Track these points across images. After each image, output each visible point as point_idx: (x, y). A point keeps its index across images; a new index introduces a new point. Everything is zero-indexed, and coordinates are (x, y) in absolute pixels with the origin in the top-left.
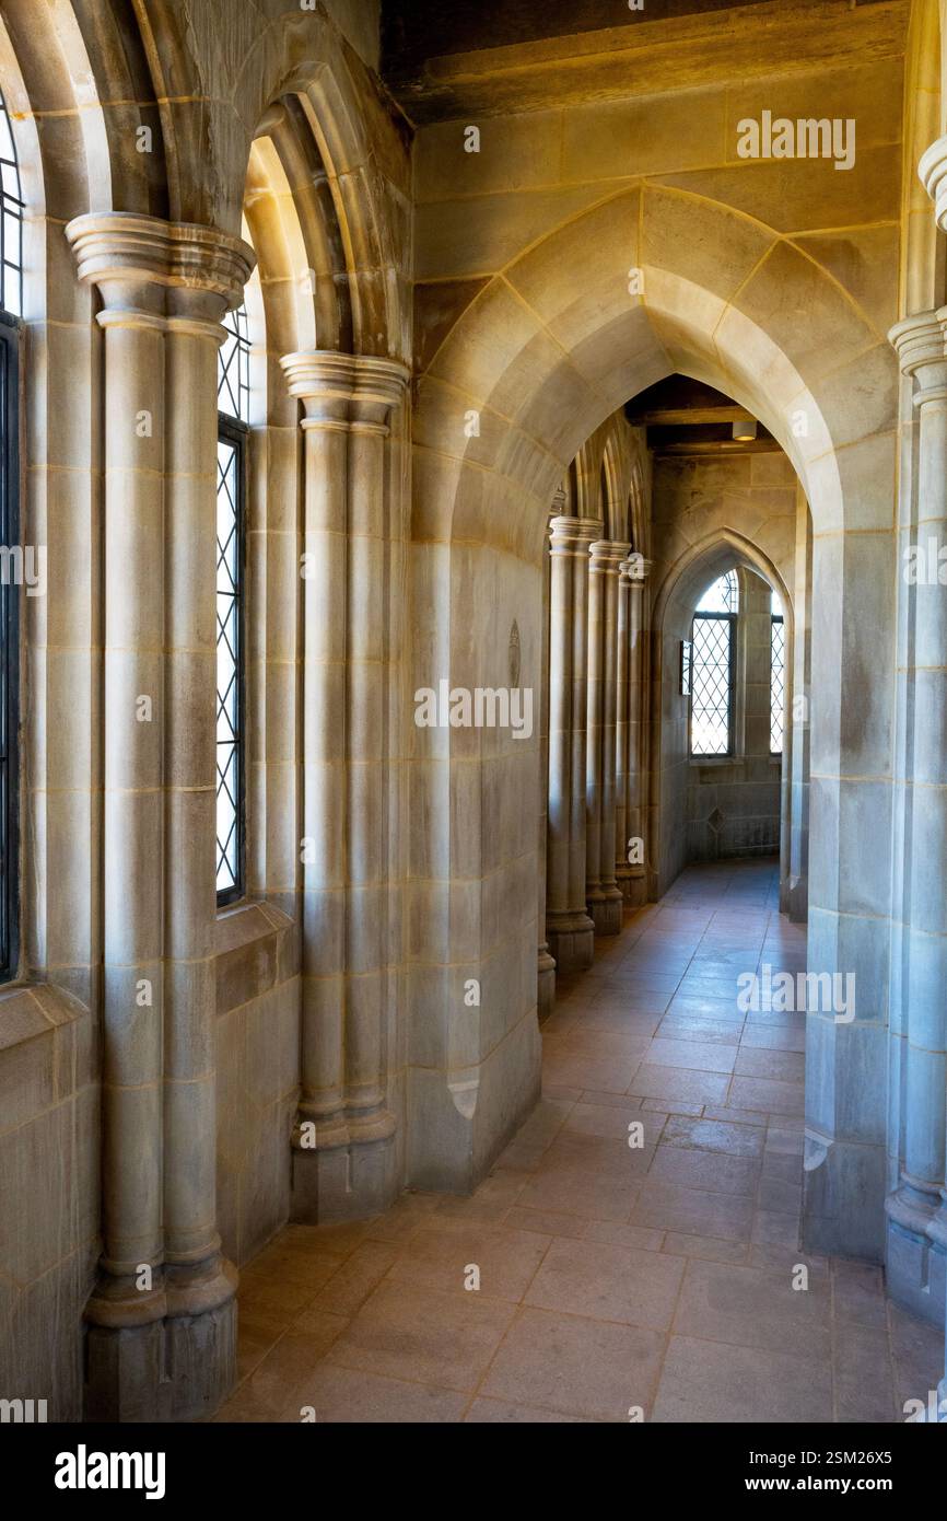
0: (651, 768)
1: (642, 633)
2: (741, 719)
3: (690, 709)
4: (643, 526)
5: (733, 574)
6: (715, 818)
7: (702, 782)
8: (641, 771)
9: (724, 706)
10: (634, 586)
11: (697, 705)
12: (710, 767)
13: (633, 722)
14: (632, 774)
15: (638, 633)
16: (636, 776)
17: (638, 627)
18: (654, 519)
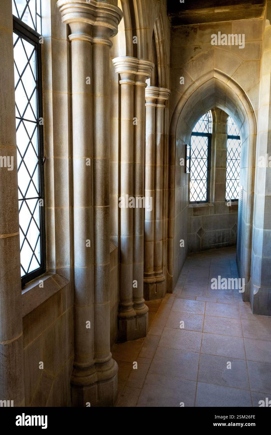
0: (169, 217)
1: (163, 136)
2: (213, 184)
3: (189, 180)
4: (165, 67)
5: (210, 114)
6: (200, 232)
7: (194, 215)
8: (163, 219)
9: (205, 178)
10: (159, 106)
11: (192, 178)
12: (198, 208)
13: (158, 190)
14: (157, 221)
15: (161, 135)
16: (160, 223)
17: (161, 132)
18: (171, 66)
